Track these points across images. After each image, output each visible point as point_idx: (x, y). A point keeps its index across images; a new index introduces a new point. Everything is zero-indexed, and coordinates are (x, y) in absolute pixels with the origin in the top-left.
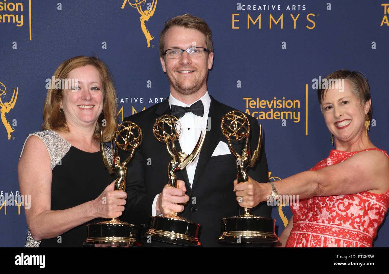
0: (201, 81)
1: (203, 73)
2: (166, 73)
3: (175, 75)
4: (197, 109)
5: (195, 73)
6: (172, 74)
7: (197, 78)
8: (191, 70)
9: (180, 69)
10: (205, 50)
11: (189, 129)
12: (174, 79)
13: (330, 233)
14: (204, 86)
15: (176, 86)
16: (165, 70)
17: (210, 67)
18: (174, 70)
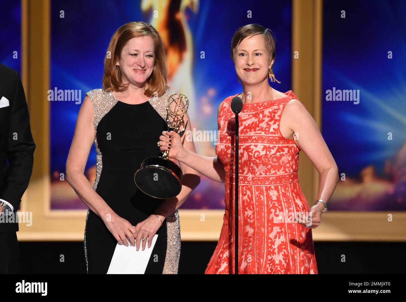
13: (269, 183)
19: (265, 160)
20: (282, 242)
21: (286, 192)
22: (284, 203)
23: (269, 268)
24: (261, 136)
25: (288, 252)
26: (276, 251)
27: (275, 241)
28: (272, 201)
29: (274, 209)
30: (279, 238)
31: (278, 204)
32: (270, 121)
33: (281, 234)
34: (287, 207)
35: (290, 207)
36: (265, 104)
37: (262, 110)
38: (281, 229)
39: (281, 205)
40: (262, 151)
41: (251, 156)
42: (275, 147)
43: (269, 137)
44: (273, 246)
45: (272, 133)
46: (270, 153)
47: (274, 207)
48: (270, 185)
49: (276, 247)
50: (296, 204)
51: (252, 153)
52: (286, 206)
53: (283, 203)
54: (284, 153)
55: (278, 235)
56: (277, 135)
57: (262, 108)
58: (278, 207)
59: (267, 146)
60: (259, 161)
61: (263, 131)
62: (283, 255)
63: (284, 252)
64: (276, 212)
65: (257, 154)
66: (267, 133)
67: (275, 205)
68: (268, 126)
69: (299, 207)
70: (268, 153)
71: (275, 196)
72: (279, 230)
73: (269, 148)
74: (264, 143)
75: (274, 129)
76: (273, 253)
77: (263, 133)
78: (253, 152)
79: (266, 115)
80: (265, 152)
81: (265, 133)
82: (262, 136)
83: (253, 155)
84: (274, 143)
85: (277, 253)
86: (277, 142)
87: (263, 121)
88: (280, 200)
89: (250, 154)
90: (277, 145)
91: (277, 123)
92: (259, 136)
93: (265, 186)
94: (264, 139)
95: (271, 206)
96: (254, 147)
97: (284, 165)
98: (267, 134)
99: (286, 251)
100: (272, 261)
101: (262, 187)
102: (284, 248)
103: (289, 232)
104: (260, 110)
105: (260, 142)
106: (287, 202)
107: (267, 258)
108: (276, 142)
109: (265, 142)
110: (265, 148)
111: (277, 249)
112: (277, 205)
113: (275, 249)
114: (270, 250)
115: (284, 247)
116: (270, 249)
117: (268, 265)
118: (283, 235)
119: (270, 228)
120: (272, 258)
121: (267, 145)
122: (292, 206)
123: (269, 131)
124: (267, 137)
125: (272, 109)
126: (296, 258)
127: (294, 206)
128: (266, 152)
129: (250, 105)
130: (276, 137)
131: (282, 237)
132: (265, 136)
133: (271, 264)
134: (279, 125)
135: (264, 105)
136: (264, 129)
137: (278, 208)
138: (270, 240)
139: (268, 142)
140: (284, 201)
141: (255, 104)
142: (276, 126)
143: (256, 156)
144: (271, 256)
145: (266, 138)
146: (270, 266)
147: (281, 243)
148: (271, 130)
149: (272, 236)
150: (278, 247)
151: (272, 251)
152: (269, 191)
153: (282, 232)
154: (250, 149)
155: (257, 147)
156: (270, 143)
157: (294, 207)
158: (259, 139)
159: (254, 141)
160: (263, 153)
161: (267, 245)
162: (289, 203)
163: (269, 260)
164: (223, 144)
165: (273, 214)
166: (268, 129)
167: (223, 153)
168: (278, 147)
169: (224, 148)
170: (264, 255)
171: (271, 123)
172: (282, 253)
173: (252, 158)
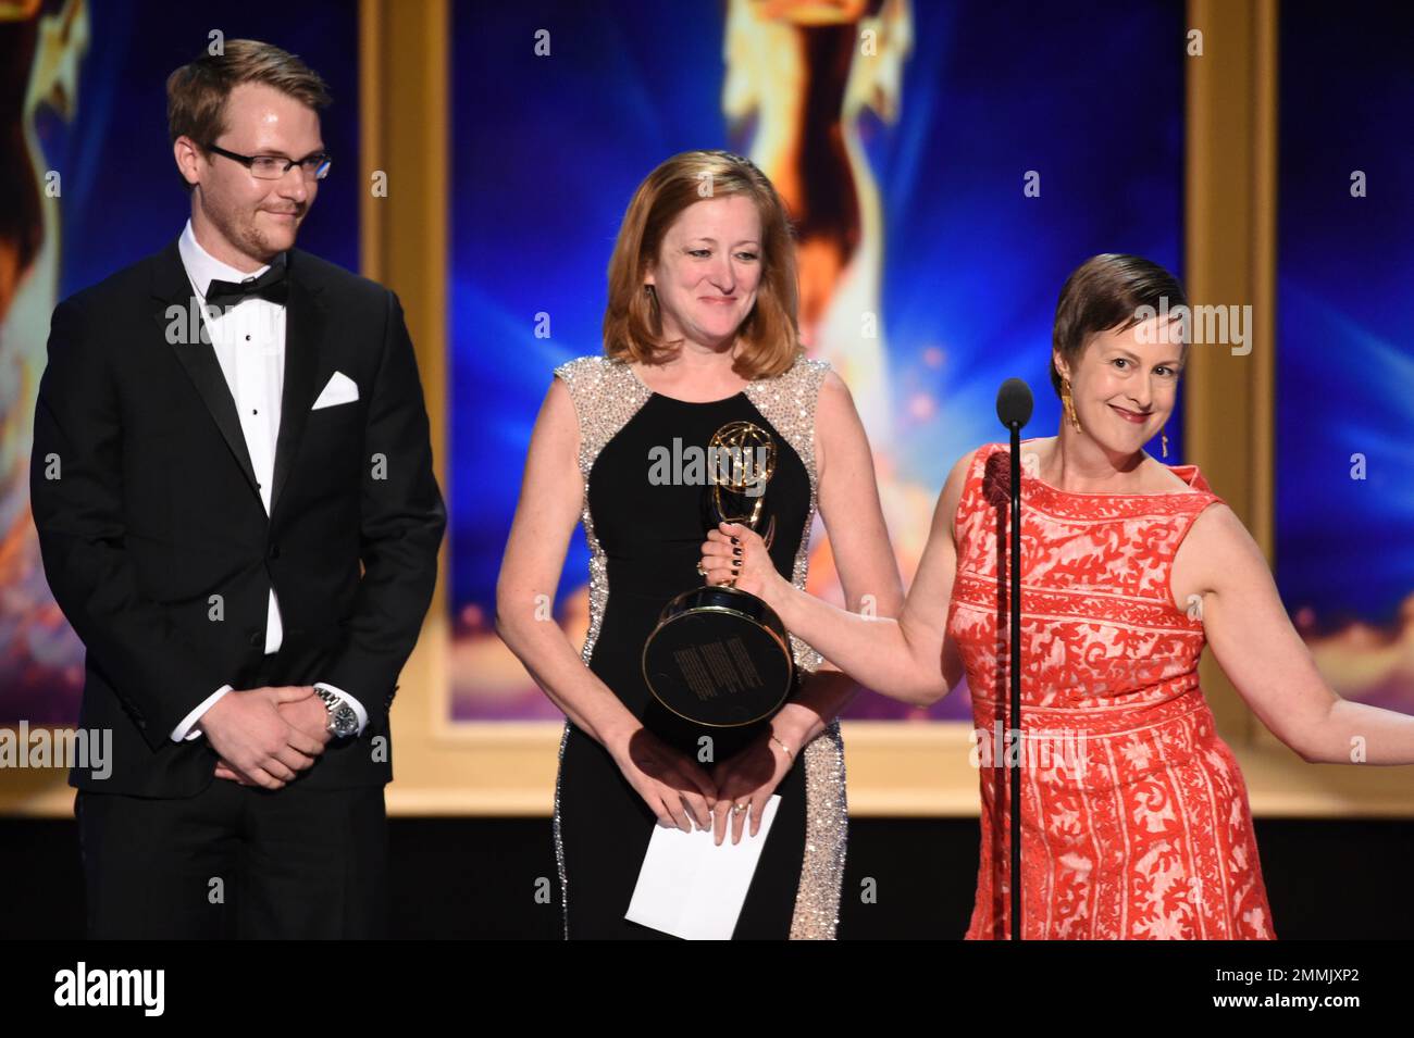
19: (1117, 671)
20: (1175, 880)
22: (1173, 771)
24: (1112, 598)
25: (1195, 910)
26: (1159, 909)
27: (1153, 880)
28: (1135, 772)
29: (1144, 792)
30: (1167, 869)
31: (1155, 776)
32: (1143, 557)
33: (1171, 858)
34: (1183, 779)
35: (1192, 777)
36: (1126, 502)
37: (1117, 521)
40: (1113, 644)
41: (1078, 656)
42: (1152, 635)
43: (1136, 604)
44: (1148, 895)
45: (1145, 593)
46: (1135, 654)
49: (1156, 896)
50: (1210, 768)
51: (1080, 647)
52: (1180, 776)
54: (1172, 656)
55: (1162, 861)
56: (1160, 601)
57: (1116, 513)
58: (1157, 782)
59: (1130, 632)
60: (1099, 674)
61: (1119, 585)
62: (1180, 921)
63: (1184, 912)
64: (1150, 798)
65: (1096, 651)
66: (1131, 591)
67: (1149, 780)
68: (1134, 572)
69: (1221, 776)
70: (1130, 652)
72: (1167, 849)
73: (1135, 636)
74: (1121, 621)
75: (1152, 582)
76: (1151, 914)
77: (1119, 591)
78: (1086, 644)
79: (1129, 539)
80: (1120, 647)
81: (1126, 593)
82: (1115, 599)
83: (1082, 652)
84: (1150, 623)
85: (1161, 914)
86: (1158, 620)
87: (1118, 555)
88: (1160, 765)
89: (1074, 649)
90: (1157, 632)
91: (1163, 565)
92: (1107, 599)
94: (1122, 610)
96: (1090, 632)
98: (1131, 595)
99: (1188, 908)
101: (1099, 740)
102: (1182, 900)
104: (1109, 519)
105: (1110, 616)
107: (1129, 929)
108: (1155, 620)
109: (1124, 618)
110: (1122, 637)
111: (1162, 904)
113: (1154, 903)
114: (1140, 908)
115: (1181, 894)
116: (1138, 904)
118: (1179, 861)
120: (1149, 929)
121: (1130, 629)
122: (1199, 774)
123: (1136, 586)
124: (1130, 604)
125: (1149, 521)
126: (1223, 927)
127: (1205, 774)
128: (1125, 650)
129: (1078, 499)
130: (1157, 605)
131: (1174, 866)
132: (1123, 600)
134: (1167, 572)
135: (1121, 506)
136: (1121, 580)
138: (1137, 880)
139: (1131, 619)
141: (1093, 497)
142: (1158, 574)
143: (1092, 659)
144: (1143, 924)
145: (1127, 608)
147: (1174, 885)
148: (1144, 584)
149: (1143, 866)
150: (1165, 897)
151: (1144, 908)
152: (1123, 749)
153: (1173, 852)
154: (1077, 634)
155: (1098, 631)
156: (1137, 624)
157: (1207, 777)
158: (1107, 609)
159: (1091, 613)
160: (1115, 651)
163: (1139, 937)
164: (980, 609)
165: (1144, 806)
166: (1133, 582)
167: (979, 636)
168: (1161, 635)
169: (985, 622)
170: (1119, 922)
171: (1145, 564)
172: (1176, 915)
173: (1079, 664)
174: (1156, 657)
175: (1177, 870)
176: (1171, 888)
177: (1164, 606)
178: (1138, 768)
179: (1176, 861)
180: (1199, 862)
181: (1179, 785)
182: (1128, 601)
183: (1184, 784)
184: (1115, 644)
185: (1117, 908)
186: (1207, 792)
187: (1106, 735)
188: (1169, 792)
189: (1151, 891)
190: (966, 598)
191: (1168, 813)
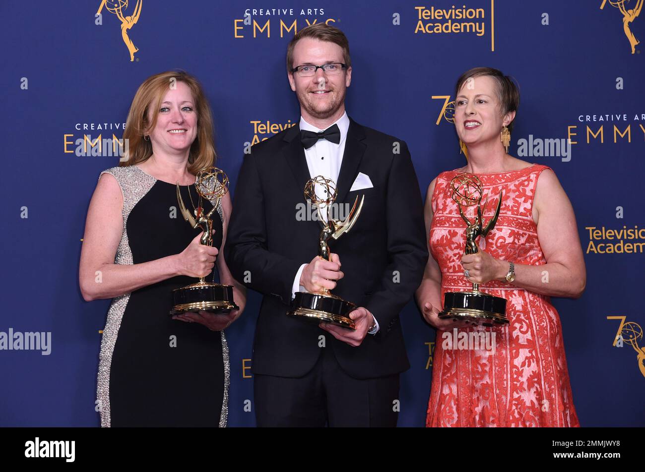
0: (338, 103)
1: (341, 94)
2: (295, 92)
3: (309, 96)
4: (332, 135)
5: (332, 93)
6: (304, 96)
7: (334, 99)
8: (328, 90)
9: (314, 90)
10: (343, 66)
11: (322, 158)
12: (307, 100)
14: (343, 107)
15: (308, 109)
16: (293, 88)
17: (348, 84)
18: (307, 90)
19: (510, 250)
20: (533, 372)
21: (535, 300)
22: (533, 316)
23: (516, 411)
24: (506, 216)
25: (541, 388)
26: (525, 386)
27: (522, 370)
28: (515, 312)
29: (518, 323)
30: (529, 365)
31: (524, 316)
32: (519, 196)
33: (531, 360)
34: (537, 321)
35: (542, 321)
36: (508, 175)
38: (530, 352)
39: (529, 318)
40: (509, 237)
41: (492, 244)
42: (525, 234)
43: (518, 219)
44: (520, 378)
45: (521, 214)
46: (519, 242)
47: (519, 321)
48: (512, 289)
49: (524, 379)
50: (550, 318)
51: (493, 240)
52: (536, 319)
53: (531, 315)
54: (534, 245)
55: (527, 360)
56: (529, 218)
57: (503, 181)
58: (525, 320)
59: (516, 232)
60: (502, 252)
61: (509, 210)
62: (535, 392)
63: (537, 388)
64: (521, 327)
66: (516, 213)
67: (521, 318)
68: (516, 204)
69: (554, 323)
70: (516, 241)
71: (520, 305)
72: (529, 355)
73: (518, 234)
74: (511, 226)
75: (525, 209)
76: (522, 389)
77: (509, 213)
78: (496, 238)
79: (511, 190)
80: (512, 238)
81: (513, 214)
82: (508, 217)
83: (494, 242)
84: (524, 228)
85: (526, 388)
86: (528, 228)
87: (508, 197)
88: (527, 310)
89: (490, 241)
90: (527, 233)
91: (530, 201)
92: (504, 217)
93: (505, 289)
94: (511, 222)
95: (514, 318)
96: (497, 232)
97: (531, 261)
98: (515, 215)
99: (538, 387)
100: (520, 402)
101: (499, 291)
102: (536, 382)
103: (543, 358)
104: (500, 183)
105: (506, 224)
106: (537, 314)
107: (512, 396)
109: (513, 225)
110: (512, 234)
111: (527, 383)
112: (522, 317)
113: (523, 382)
114: (516, 384)
115: (536, 380)
116: (515, 383)
117: (514, 407)
118: (535, 362)
119: (514, 351)
120: (520, 396)
121: (516, 230)
122: (545, 320)
123: (517, 211)
124: (515, 219)
126: (554, 397)
127: (548, 321)
128: (514, 240)
129: (486, 177)
130: (527, 220)
132: (512, 217)
133: (519, 406)
134: (532, 204)
135: (505, 177)
136: (510, 208)
137: (526, 322)
138: (514, 370)
139: (516, 226)
140: (533, 313)
141: (492, 175)
142: (528, 205)
144: (518, 393)
145: (514, 220)
146: (517, 409)
147: (532, 374)
148: (522, 210)
149: (518, 362)
150: (528, 380)
151: (518, 385)
152: (510, 298)
153: (532, 357)
154: (491, 233)
155: (501, 231)
156: (519, 228)
157: (548, 323)
158: (504, 221)
160: (510, 240)
161: (512, 377)
162: (540, 315)
163: (516, 400)
164: (445, 228)
165: (518, 329)
166: (516, 209)
167: (445, 241)
168: (529, 235)
169: (448, 234)
170: (507, 391)
171: (521, 200)
172: (533, 390)
173: (493, 247)
174: (527, 244)
175: (534, 366)
176: (530, 375)
177: (530, 222)
178: (517, 309)
179: (534, 362)
180: (544, 364)
181: (535, 324)
182: (514, 217)
183: (537, 324)
184: (510, 237)
185: (505, 382)
186: (547, 330)
187: (503, 289)
188: (530, 326)
189: (522, 377)
190: (438, 225)
191: (529, 336)
